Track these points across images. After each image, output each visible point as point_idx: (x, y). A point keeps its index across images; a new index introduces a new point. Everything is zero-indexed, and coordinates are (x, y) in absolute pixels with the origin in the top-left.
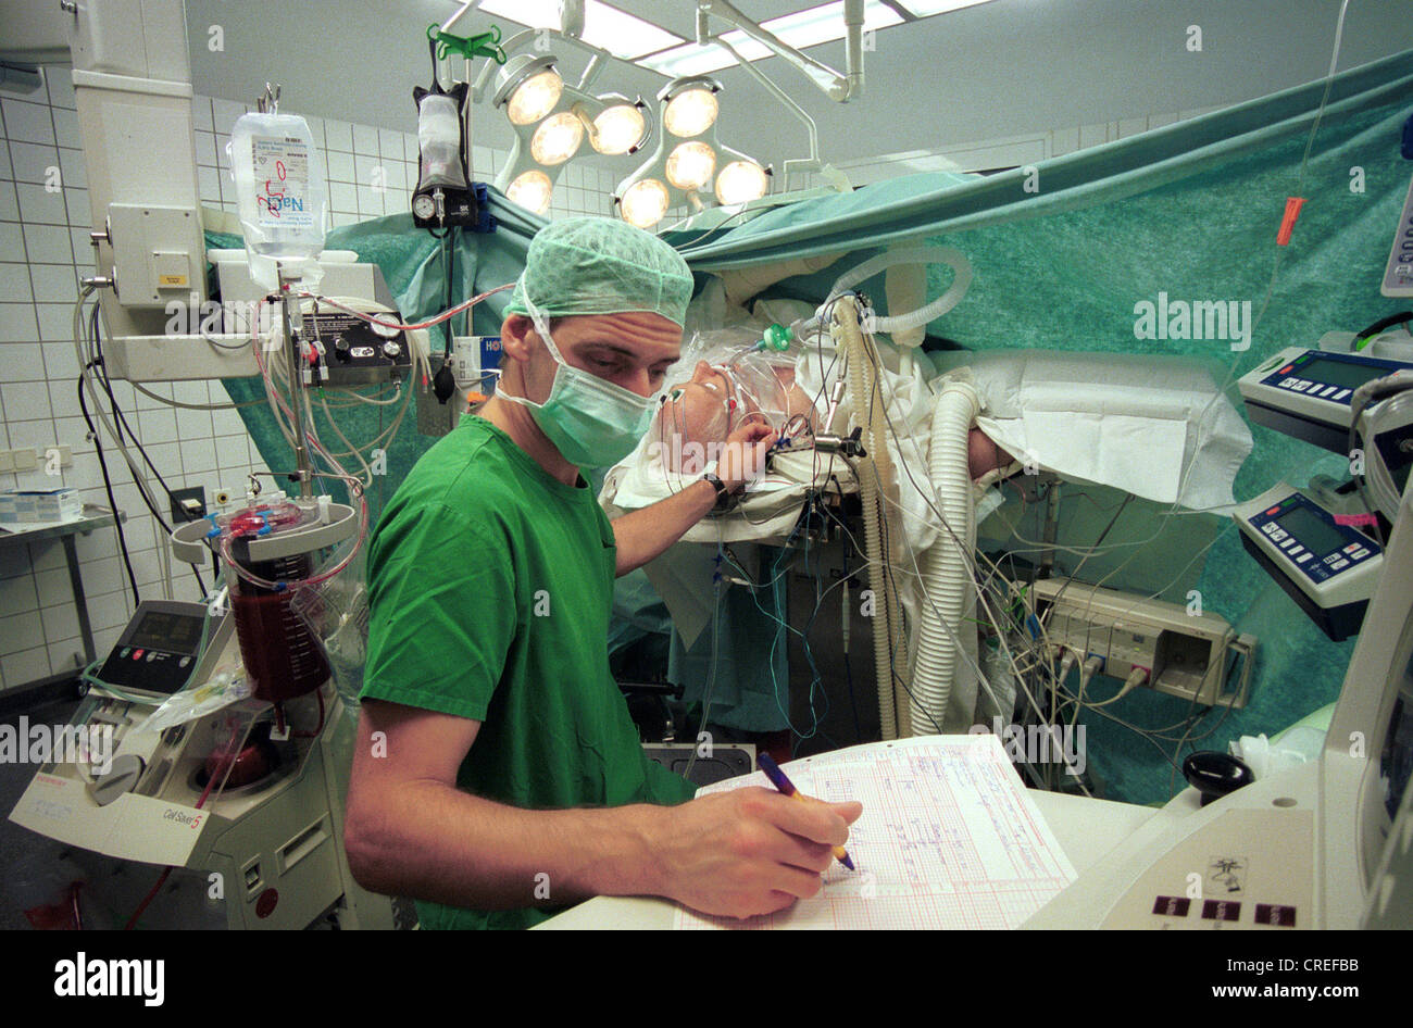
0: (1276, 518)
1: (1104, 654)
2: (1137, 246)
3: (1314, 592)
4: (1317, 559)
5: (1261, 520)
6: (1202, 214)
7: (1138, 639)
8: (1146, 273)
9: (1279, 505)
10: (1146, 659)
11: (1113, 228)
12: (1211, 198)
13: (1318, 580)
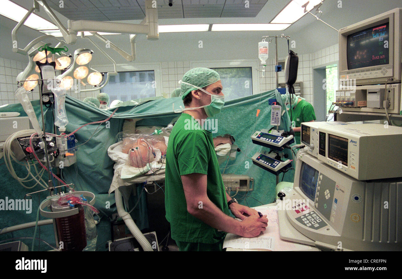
0: (261, 158)
1: (231, 187)
2: (230, 114)
3: (274, 170)
4: (272, 164)
5: (258, 159)
6: (242, 110)
7: (236, 182)
8: (230, 118)
9: (259, 156)
10: (238, 186)
11: (226, 111)
12: (243, 107)
13: (274, 168)
